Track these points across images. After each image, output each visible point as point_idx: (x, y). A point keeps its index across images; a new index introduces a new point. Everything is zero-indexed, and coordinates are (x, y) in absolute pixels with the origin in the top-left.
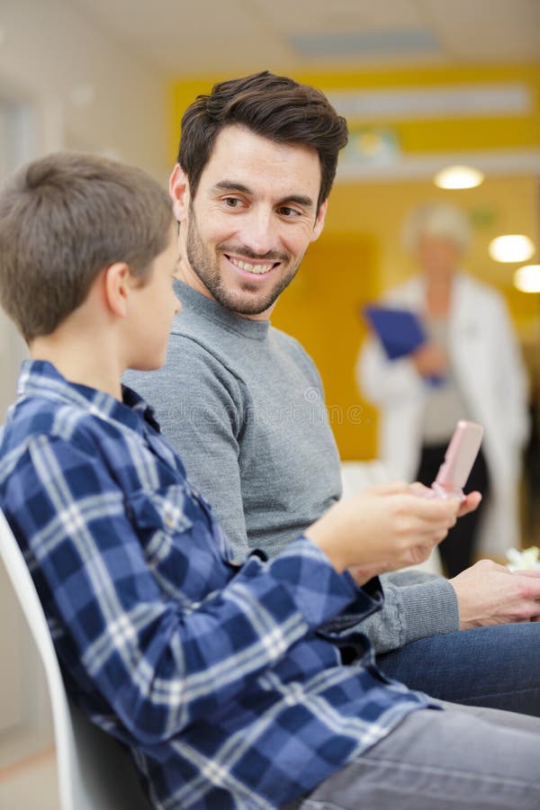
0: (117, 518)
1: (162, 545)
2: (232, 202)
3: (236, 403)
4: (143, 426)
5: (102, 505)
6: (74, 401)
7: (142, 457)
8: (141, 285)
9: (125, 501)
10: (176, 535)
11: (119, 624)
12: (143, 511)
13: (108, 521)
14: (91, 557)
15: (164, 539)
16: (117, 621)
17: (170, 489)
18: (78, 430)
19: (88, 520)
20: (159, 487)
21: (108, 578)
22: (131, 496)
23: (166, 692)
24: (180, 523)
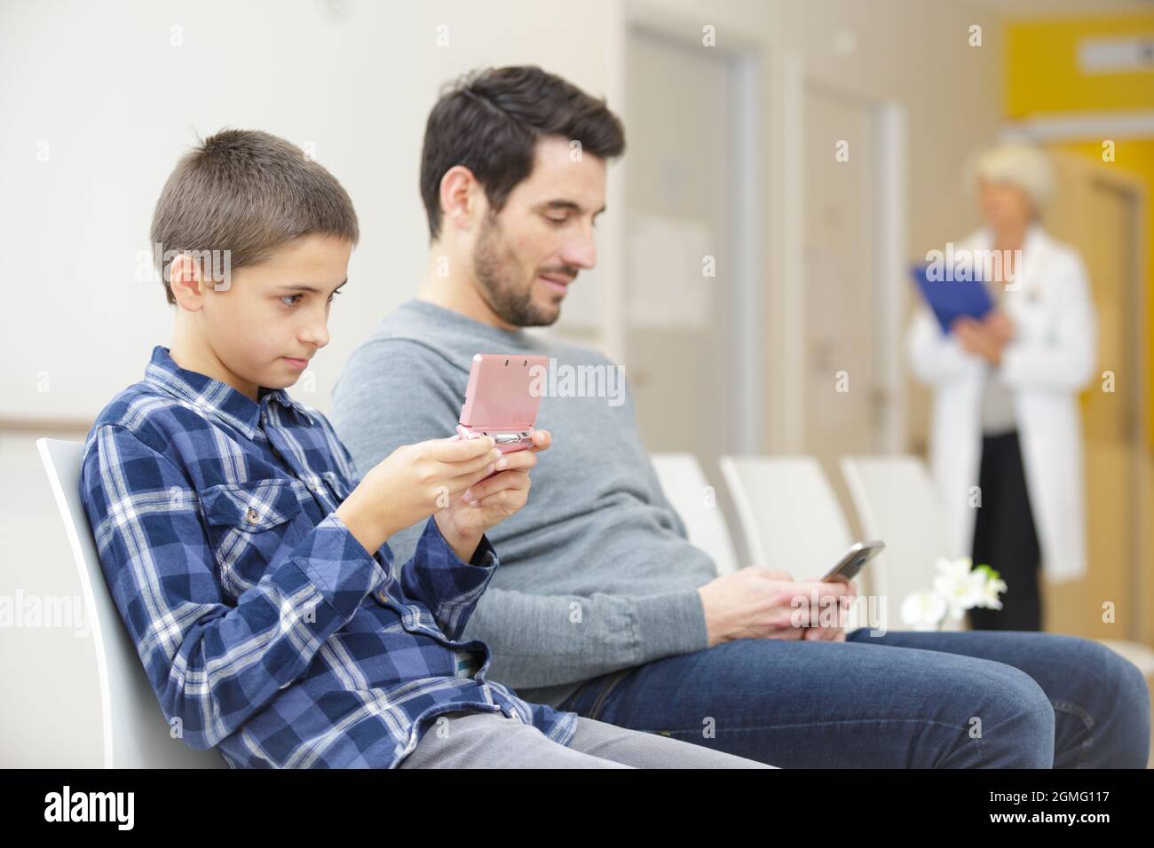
1: (238, 543)
5: (163, 501)
6: (179, 390)
7: (230, 449)
9: (197, 497)
11: (163, 621)
12: (213, 507)
13: (167, 517)
14: (139, 552)
15: (239, 536)
16: (161, 617)
17: (262, 484)
18: (148, 422)
19: (141, 515)
20: (246, 481)
21: (155, 574)
22: (202, 491)
23: (197, 683)
24: (267, 519)
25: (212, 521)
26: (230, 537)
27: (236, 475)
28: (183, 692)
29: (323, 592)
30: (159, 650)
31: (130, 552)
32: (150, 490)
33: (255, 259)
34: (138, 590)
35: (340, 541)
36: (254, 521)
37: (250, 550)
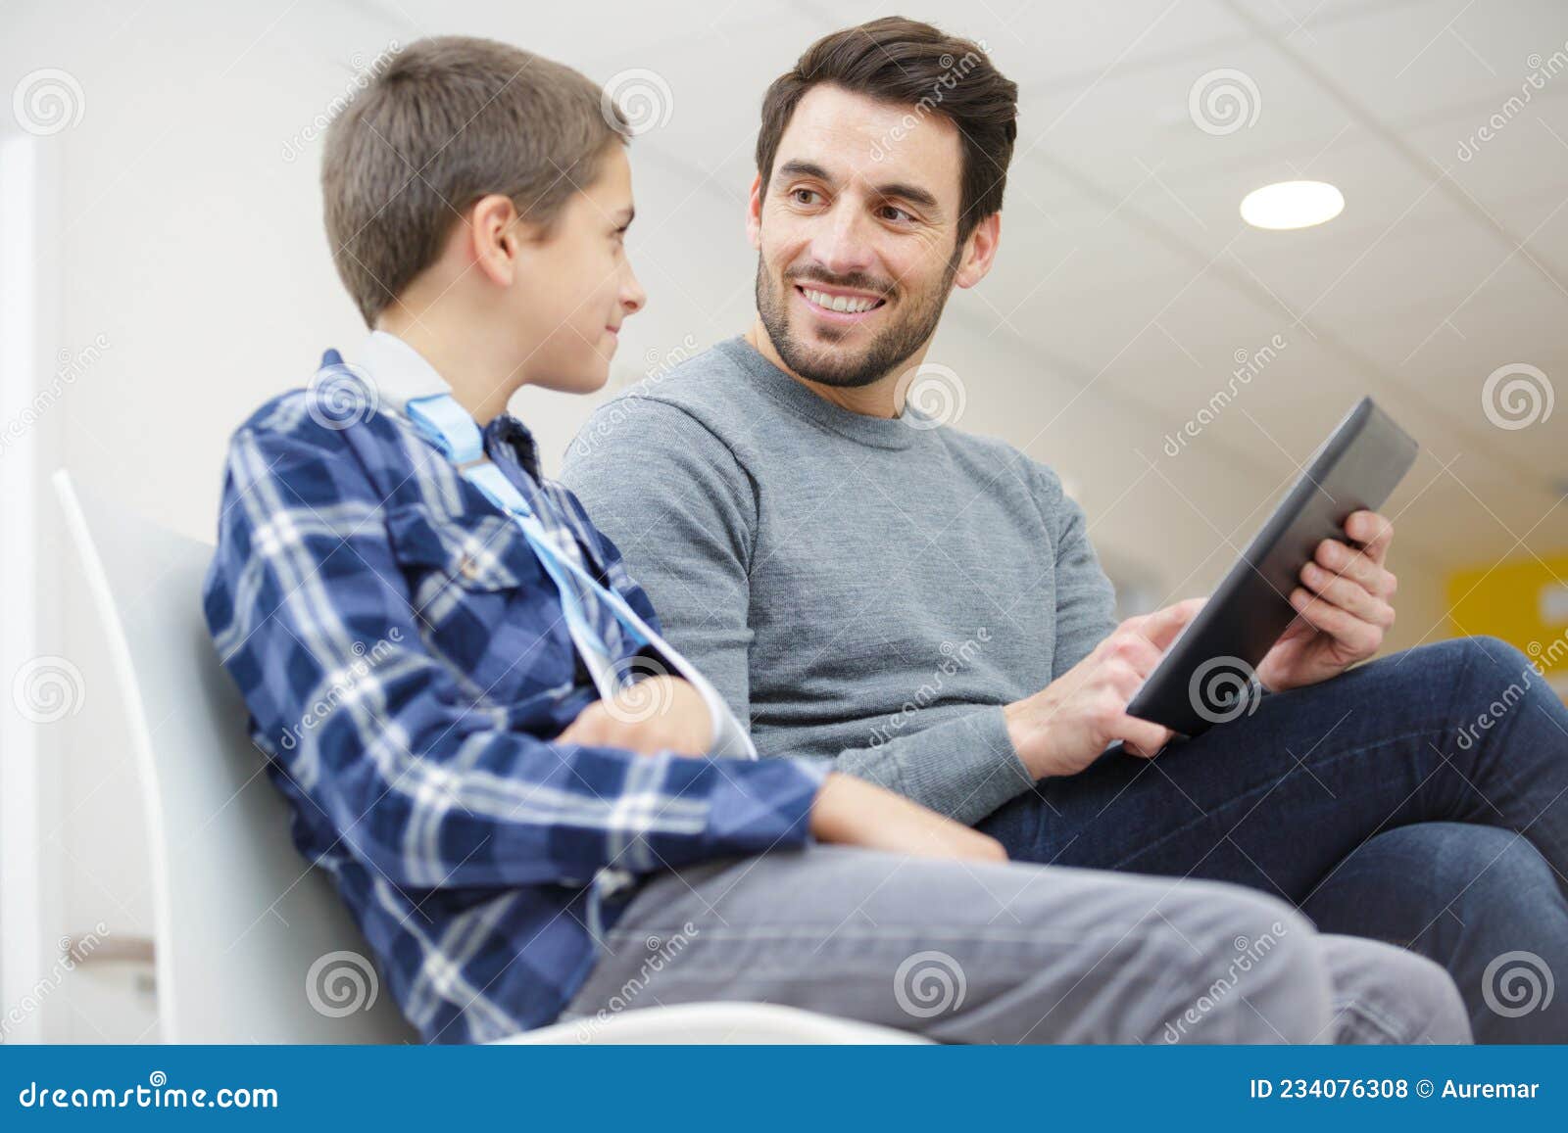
0: (368, 543)
1: (441, 596)
2: (805, 196)
5: (342, 518)
7: (432, 465)
8: (541, 238)
9: (388, 521)
10: (477, 591)
12: (407, 537)
15: (445, 587)
19: (307, 535)
20: (460, 514)
24: (490, 574)
25: (406, 556)
27: (443, 501)
36: (469, 572)
37: (459, 612)
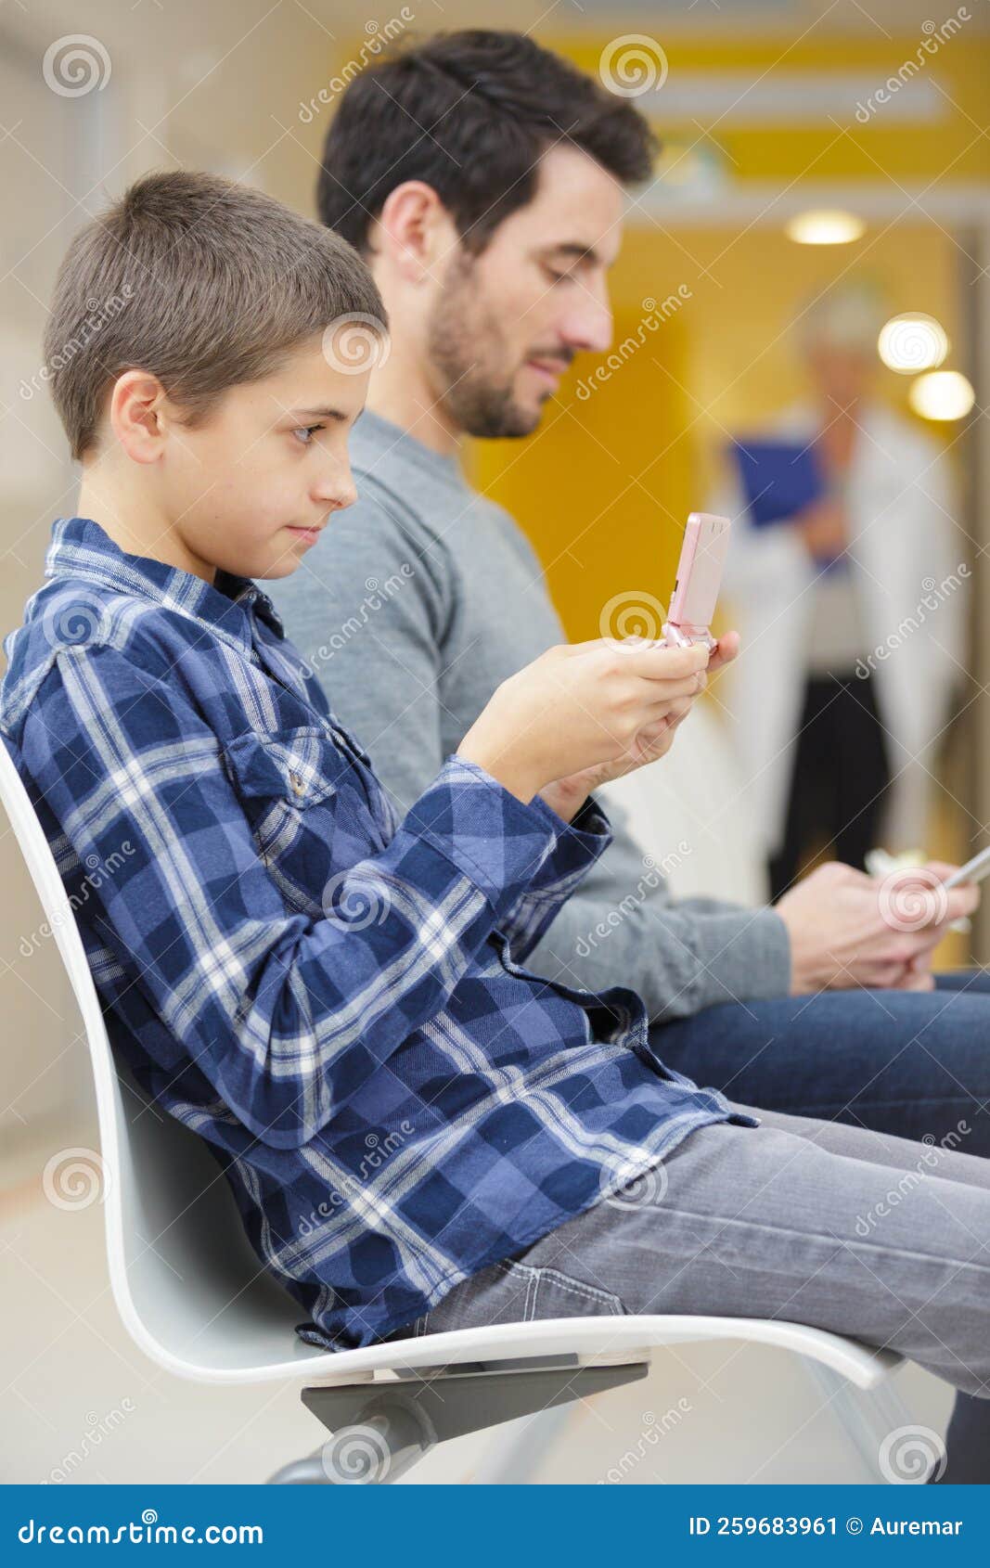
0: (208, 780)
1: (286, 825)
3: (436, 583)
4: (252, 628)
5: (183, 758)
6: (135, 587)
7: (250, 678)
9: (220, 751)
10: (308, 809)
11: (215, 956)
12: (249, 769)
13: (192, 783)
14: (167, 846)
15: (288, 814)
16: (211, 949)
17: (299, 734)
18: (137, 635)
19: (159, 785)
20: (276, 729)
21: (194, 879)
22: (231, 743)
23: (293, 1057)
24: (315, 788)
25: (249, 790)
26: (275, 815)
27: (263, 720)
28: (267, 1073)
29: (484, 890)
30: (212, 1002)
31: (154, 848)
32: (163, 743)
33: (261, 369)
34: (173, 907)
35: (492, 806)
36: (300, 790)
37: (303, 835)
